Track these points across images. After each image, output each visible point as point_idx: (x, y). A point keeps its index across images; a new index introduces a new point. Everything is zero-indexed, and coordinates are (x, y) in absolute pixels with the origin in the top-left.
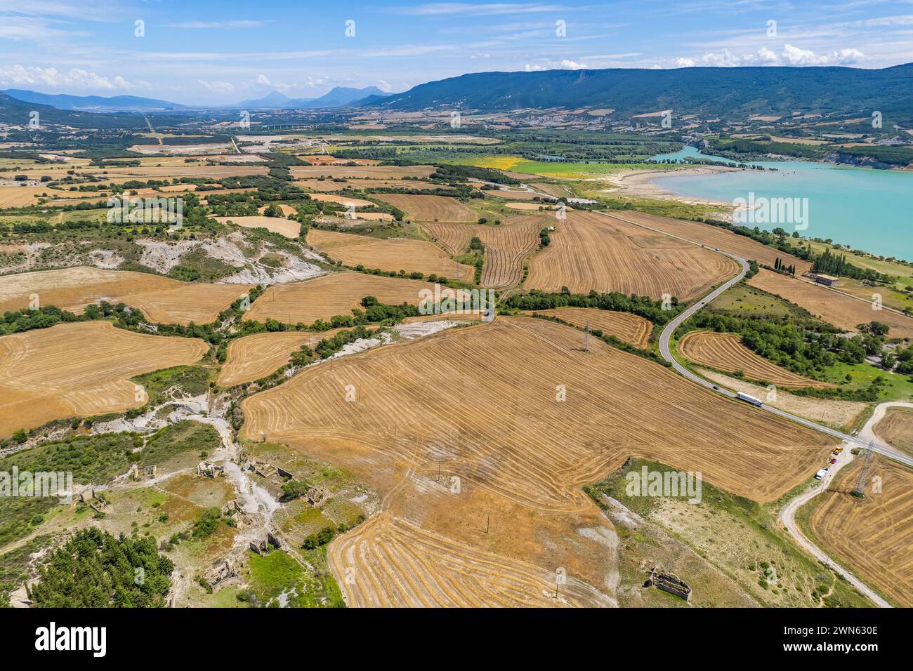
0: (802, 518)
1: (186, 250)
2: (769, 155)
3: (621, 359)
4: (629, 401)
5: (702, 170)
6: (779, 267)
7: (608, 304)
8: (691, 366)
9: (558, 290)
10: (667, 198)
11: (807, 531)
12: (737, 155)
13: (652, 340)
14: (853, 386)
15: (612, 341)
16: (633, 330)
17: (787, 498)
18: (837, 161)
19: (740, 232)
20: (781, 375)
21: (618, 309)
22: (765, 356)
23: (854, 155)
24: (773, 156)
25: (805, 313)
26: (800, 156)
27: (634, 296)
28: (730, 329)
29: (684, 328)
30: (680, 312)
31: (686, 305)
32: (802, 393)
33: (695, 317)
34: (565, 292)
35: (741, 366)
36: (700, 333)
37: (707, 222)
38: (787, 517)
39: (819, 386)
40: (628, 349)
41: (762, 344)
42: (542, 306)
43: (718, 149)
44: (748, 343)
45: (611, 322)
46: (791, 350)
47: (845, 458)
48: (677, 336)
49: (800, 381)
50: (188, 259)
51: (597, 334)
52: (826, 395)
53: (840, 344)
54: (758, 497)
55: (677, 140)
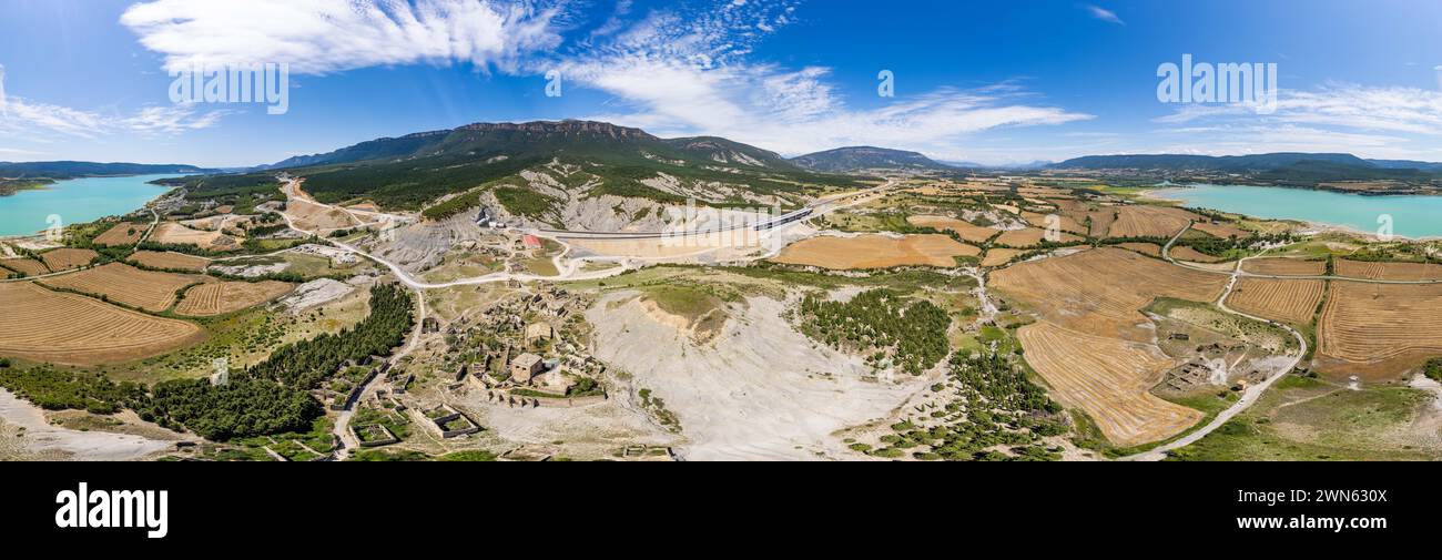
0: (1225, 303)
3: (1149, 260)
4: (1153, 276)
6: (1201, 221)
7: (1143, 240)
8: (1175, 260)
9: (1122, 236)
11: (1227, 306)
13: (1161, 253)
14: (1231, 256)
15: (1145, 254)
16: (1152, 249)
17: (1219, 298)
19: (1187, 210)
20: (1208, 258)
21: (1146, 242)
22: (1201, 253)
25: (1212, 235)
28: (1188, 245)
29: (1171, 247)
32: (1216, 263)
34: (1125, 237)
35: (1194, 258)
36: (1177, 248)
38: (1220, 304)
39: (1221, 259)
40: (1151, 257)
41: (1200, 248)
42: (1116, 243)
43: (1177, 182)
44: (1194, 249)
45: (1144, 247)
46: (1210, 249)
48: (1169, 250)
49: (1215, 259)
51: (1139, 252)
52: (1224, 261)
53: (1224, 244)
54: (1209, 301)
55: (1162, 179)
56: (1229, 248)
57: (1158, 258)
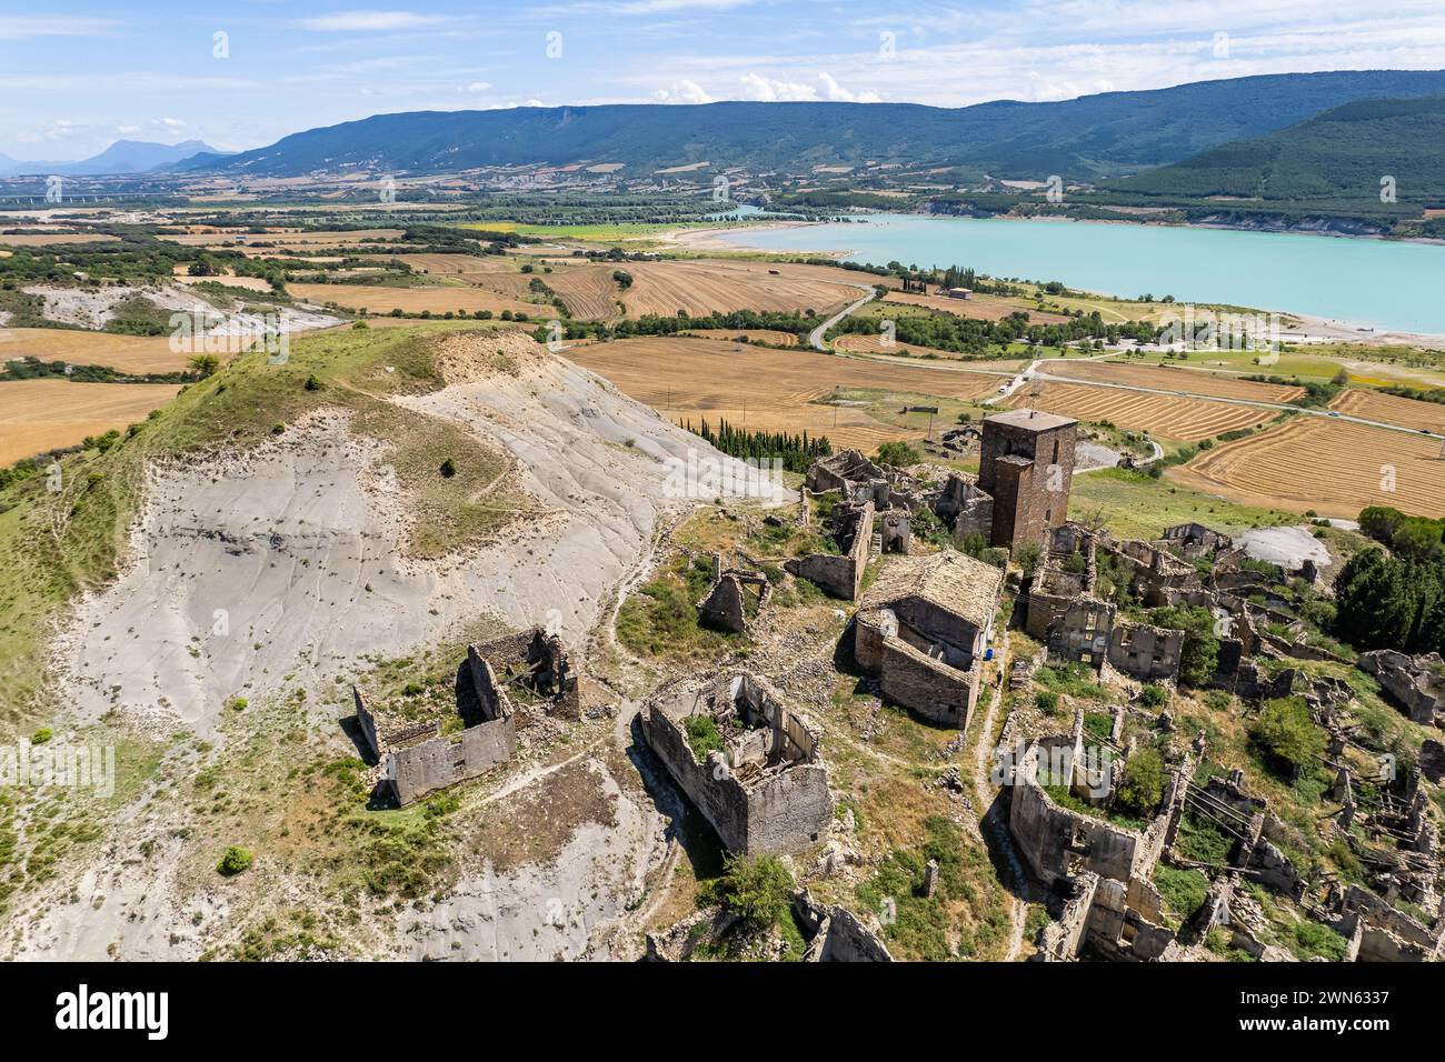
1: (117, 299)
2: (852, 208)
5: (773, 225)
6: (909, 287)
10: (746, 251)
12: (813, 209)
13: (802, 341)
14: (1010, 351)
15: (760, 344)
16: (777, 338)
18: (932, 211)
19: (851, 267)
22: (923, 345)
23: (951, 203)
24: (857, 209)
25: (949, 314)
26: (889, 208)
27: (764, 314)
29: (832, 333)
30: (821, 323)
31: (825, 318)
32: (965, 360)
33: (840, 324)
36: (848, 337)
37: (809, 263)
39: (980, 354)
41: (917, 336)
43: (787, 204)
44: (901, 338)
46: (945, 338)
47: (1019, 382)
48: (826, 338)
49: (962, 354)
50: (127, 311)
52: (990, 358)
53: (989, 330)
56: (1004, 338)
57: (796, 348)
